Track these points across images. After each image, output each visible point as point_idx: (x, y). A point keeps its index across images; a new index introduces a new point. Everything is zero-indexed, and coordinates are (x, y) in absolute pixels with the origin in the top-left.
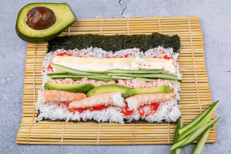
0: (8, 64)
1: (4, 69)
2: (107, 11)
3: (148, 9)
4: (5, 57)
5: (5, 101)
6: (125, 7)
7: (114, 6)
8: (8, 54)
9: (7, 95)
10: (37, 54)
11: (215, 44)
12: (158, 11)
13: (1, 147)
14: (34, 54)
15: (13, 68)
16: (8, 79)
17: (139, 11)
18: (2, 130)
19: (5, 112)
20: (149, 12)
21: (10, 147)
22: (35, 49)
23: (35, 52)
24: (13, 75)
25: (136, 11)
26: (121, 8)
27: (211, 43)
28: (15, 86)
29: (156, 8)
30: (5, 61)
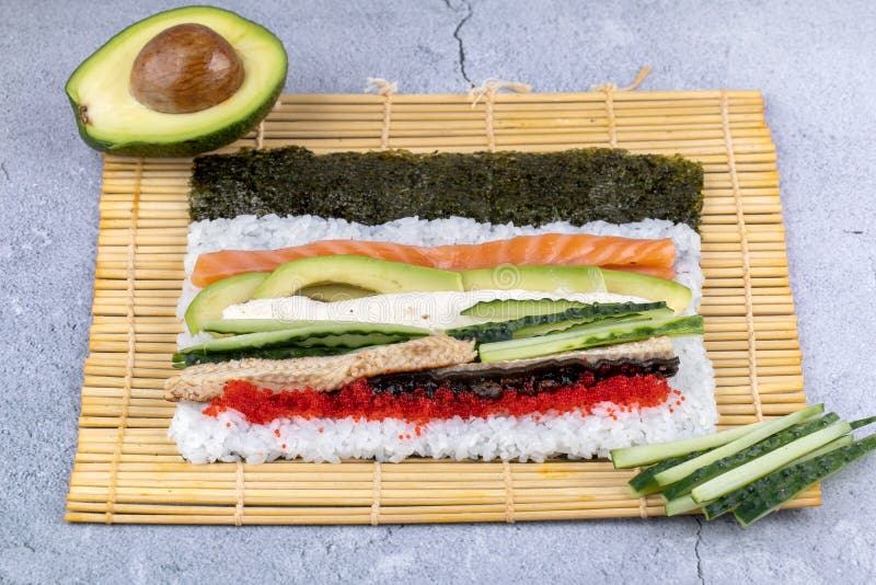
0: (21, 197)
1: (10, 214)
2: (398, 24)
3: (555, 20)
4: (11, 174)
5: (16, 320)
6: (466, 13)
7: (425, 11)
8: (23, 163)
9: (21, 300)
10: (141, 214)
11: (806, 142)
12: (593, 28)
13: (7, 471)
14: (129, 214)
15: (41, 211)
16: (24, 247)
17: (520, 26)
18: (7, 415)
19: (18, 357)
20: (557, 28)
21: (39, 475)
22: (132, 198)
23: (131, 205)
24: (44, 234)
25: (508, 26)
26: (450, 16)
27: (794, 136)
28: (50, 270)
29: (584, 19)
30: (12, 185)
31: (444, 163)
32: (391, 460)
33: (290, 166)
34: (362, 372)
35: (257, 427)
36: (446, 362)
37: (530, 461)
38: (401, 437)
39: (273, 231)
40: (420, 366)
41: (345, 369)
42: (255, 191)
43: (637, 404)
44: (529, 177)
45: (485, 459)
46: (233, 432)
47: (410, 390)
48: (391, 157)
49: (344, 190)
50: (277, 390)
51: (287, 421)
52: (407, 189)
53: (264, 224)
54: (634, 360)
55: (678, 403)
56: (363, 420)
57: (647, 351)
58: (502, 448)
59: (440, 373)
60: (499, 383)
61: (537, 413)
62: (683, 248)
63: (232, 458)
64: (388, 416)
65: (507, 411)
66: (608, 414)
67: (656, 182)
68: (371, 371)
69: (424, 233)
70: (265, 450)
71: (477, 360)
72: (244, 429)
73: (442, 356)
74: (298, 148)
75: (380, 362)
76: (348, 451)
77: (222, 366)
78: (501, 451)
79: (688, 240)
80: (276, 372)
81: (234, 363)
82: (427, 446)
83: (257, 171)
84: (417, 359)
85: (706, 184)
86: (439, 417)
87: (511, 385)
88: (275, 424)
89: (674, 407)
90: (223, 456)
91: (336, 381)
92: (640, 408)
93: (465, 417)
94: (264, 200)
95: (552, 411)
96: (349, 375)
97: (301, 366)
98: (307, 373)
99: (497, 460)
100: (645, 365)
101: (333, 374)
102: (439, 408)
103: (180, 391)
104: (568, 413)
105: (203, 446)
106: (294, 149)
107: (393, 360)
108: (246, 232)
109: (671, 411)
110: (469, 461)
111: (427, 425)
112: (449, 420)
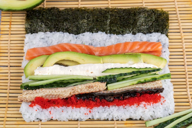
31: (96, 12)
32: (82, 120)
33: (53, 14)
34: (74, 94)
35: (44, 110)
36: (98, 90)
37: (122, 120)
38: (85, 114)
39: (48, 37)
40: (90, 92)
41: (69, 93)
42: (44, 23)
43: (152, 102)
44: (120, 17)
45: (109, 119)
46: (38, 112)
47: (88, 98)
48: (81, 10)
49: (68, 22)
50: (50, 99)
51: (53, 108)
52: (86, 21)
53: (46, 35)
54: (151, 89)
55: (164, 102)
56: (74, 108)
57: (155, 86)
58: (114, 117)
59: (96, 94)
60: (113, 97)
61: (124, 105)
62: (164, 43)
63: (38, 120)
64: (82, 106)
65: (115, 104)
66: (144, 106)
67: (156, 19)
68: (76, 93)
69: (91, 38)
70: (47, 118)
71: (107, 89)
72: (41, 111)
73: (97, 89)
74: (55, 8)
75: (79, 91)
76: (70, 118)
77: (34, 91)
78: (113, 118)
79: (165, 40)
80: (50, 94)
81: (38, 90)
82: (93, 116)
83: (44, 16)
84: (90, 90)
85: (170, 19)
86: (96, 106)
87: (116, 97)
88: (49, 109)
89: (163, 103)
90: (35, 120)
91: (67, 96)
92: (153, 104)
93: (103, 106)
94: (46, 26)
95: (128, 105)
96: (70, 94)
97: (57, 91)
98: (58, 94)
99: (113, 120)
100: (154, 91)
101: (66, 94)
102: (96, 104)
103: (22, 99)
104: (133, 106)
105: (29, 117)
106: (54, 8)
107: (83, 90)
108: (41, 38)
109: (162, 104)
110: (105, 120)
111: (93, 109)
112: (99, 107)
